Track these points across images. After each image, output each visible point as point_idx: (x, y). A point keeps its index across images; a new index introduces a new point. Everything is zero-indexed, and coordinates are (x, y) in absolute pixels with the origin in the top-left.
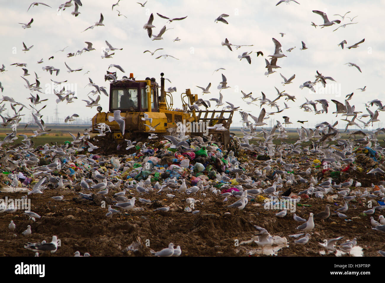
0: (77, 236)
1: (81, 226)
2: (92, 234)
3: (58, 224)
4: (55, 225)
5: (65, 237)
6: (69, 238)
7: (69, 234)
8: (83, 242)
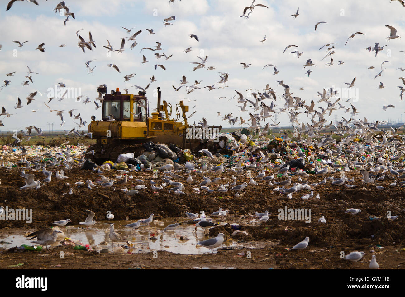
0: (369, 202)
1: (371, 195)
2: (379, 200)
3: (355, 194)
4: (354, 195)
5: (360, 202)
6: (363, 203)
7: (363, 200)
8: (373, 206)
